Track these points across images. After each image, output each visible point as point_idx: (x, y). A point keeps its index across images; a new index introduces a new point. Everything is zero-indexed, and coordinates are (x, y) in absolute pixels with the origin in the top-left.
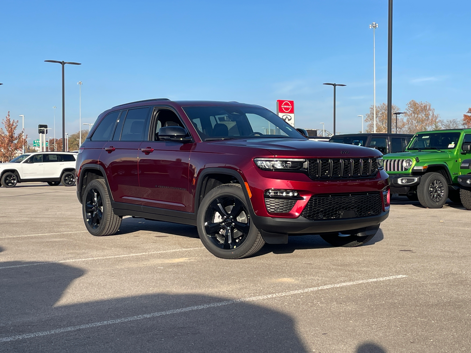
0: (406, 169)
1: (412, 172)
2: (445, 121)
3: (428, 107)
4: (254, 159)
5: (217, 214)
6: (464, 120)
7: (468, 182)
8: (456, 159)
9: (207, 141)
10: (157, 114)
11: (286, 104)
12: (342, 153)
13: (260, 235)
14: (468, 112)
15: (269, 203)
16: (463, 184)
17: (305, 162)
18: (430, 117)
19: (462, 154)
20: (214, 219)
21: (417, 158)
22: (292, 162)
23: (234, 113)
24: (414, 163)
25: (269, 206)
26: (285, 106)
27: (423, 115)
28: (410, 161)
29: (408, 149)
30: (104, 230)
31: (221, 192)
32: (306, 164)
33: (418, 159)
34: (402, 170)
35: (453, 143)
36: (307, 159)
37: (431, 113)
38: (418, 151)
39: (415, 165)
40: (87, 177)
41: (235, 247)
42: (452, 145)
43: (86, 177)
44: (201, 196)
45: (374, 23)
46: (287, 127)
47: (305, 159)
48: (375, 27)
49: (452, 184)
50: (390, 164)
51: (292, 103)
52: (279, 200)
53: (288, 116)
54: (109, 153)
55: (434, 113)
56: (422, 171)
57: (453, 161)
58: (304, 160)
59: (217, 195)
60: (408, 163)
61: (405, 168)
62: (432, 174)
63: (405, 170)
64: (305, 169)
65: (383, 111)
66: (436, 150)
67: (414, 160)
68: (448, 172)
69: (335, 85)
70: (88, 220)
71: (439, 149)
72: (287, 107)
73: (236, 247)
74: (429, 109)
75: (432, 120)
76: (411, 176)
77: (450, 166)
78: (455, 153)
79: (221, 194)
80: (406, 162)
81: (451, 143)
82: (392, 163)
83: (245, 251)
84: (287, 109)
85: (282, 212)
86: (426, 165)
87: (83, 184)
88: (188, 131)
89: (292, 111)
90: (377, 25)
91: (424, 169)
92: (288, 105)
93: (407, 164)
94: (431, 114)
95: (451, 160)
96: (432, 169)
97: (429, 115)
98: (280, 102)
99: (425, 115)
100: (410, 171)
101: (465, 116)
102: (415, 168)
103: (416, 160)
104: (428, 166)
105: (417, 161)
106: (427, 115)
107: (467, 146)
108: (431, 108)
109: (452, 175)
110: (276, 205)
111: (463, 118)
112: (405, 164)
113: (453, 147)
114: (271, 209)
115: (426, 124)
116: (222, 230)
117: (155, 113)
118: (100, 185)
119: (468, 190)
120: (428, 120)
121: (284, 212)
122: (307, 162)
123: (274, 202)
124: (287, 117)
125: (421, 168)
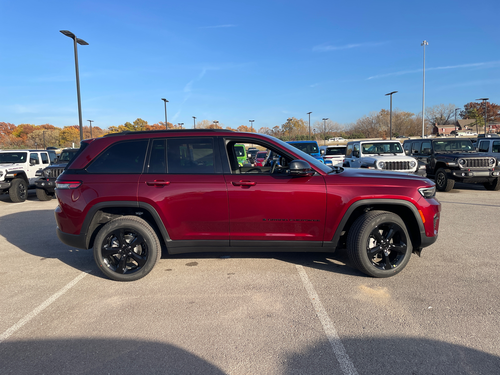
4: (418, 189)
41: (394, 266)
73: (396, 266)
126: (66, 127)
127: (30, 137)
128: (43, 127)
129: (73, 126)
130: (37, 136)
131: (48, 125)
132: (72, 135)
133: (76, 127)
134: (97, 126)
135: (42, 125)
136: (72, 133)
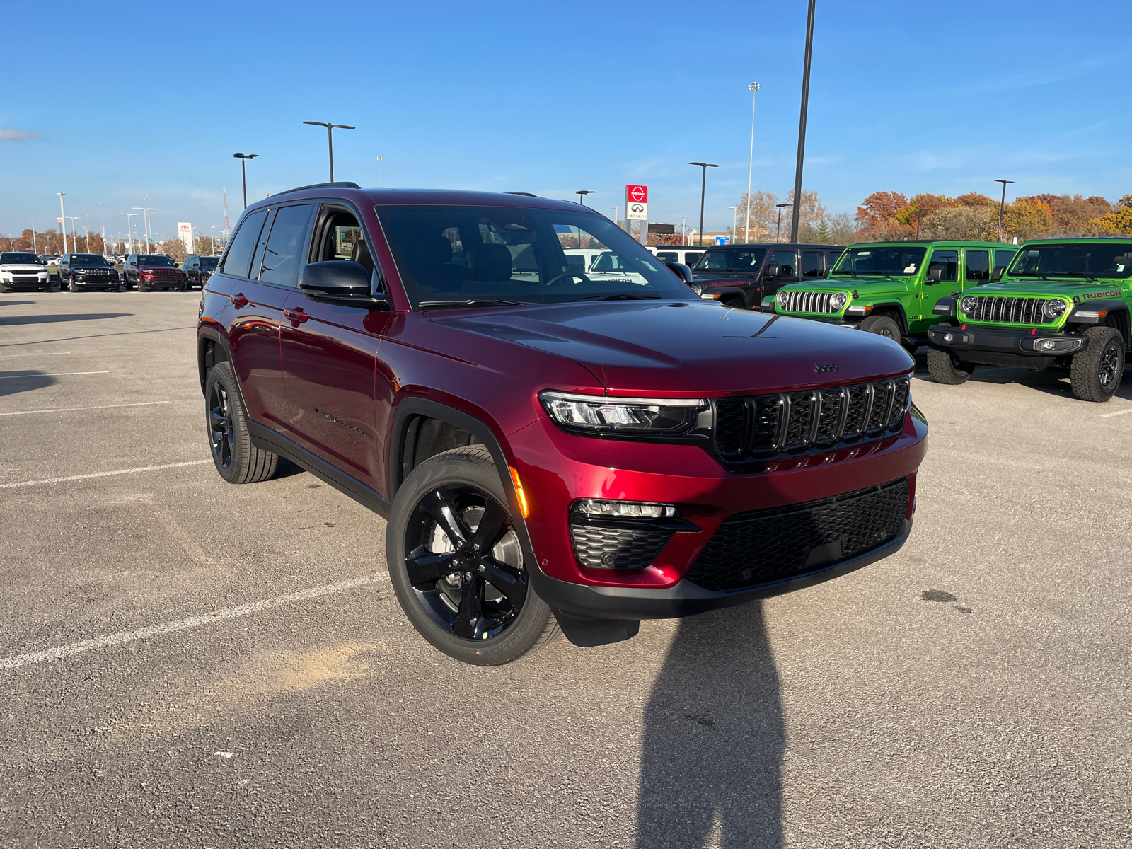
0: (834, 310)
1: (844, 316)
2: (834, 215)
3: (813, 197)
4: (540, 393)
5: (439, 531)
6: (858, 214)
7: (947, 338)
8: (917, 293)
9: (425, 307)
10: (329, 223)
11: (638, 190)
12: (819, 372)
13: (555, 620)
14: (864, 204)
15: (585, 539)
16: (936, 342)
17: (705, 408)
18: (815, 209)
19: (927, 284)
20: (433, 541)
21: (856, 291)
22: (661, 407)
23: (513, 225)
24: (849, 299)
25: (583, 547)
26: (636, 193)
27: (807, 207)
28: (843, 295)
29: (834, 273)
30: (239, 474)
31: (447, 475)
32: (707, 416)
33: (857, 294)
34: (828, 310)
35: (913, 265)
36: (712, 398)
37: (816, 204)
38: (850, 276)
39: (852, 304)
40: (213, 353)
41: (485, 635)
42: (910, 269)
43: (210, 352)
44: (404, 465)
45: (755, 83)
46: (643, 262)
47: (705, 399)
48: (756, 88)
49: (907, 334)
50: (808, 300)
51: (645, 189)
52: (616, 532)
53: (640, 207)
54: (236, 308)
55: (821, 205)
56: (864, 315)
57: (912, 296)
58: (702, 403)
59: (438, 480)
60: (839, 299)
61: (832, 307)
62: (877, 319)
63: (832, 312)
64: (704, 431)
65: (758, 201)
66: (882, 277)
67: (851, 294)
68: (903, 316)
69: (704, 165)
70: (216, 445)
71: (888, 275)
72: (638, 194)
73: (488, 637)
74: (815, 200)
75: (818, 213)
76: (843, 322)
77: (906, 304)
78: (916, 283)
79: (447, 478)
80: (835, 297)
81: (909, 266)
82: (811, 298)
83: (513, 655)
84: (638, 197)
85: (625, 565)
86: (870, 304)
87: (207, 366)
88: (382, 275)
89: (644, 200)
90: (759, 85)
91: (866, 311)
92: (640, 192)
93: (838, 301)
94: (817, 206)
95: (910, 294)
96: (878, 310)
97: (814, 206)
98: (630, 188)
99: (809, 206)
100: (842, 313)
101: (859, 208)
102: (850, 309)
103: (854, 295)
104: (874, 305)
105: (856, 296)
106: (812, 208)
107: (937, 271)
108: (818, 197)
109: (908, 320)
110: (606, 546)
111: (856, 211)
112: (833, 302)
113: (913, 272)
114: (591, 556)
115: (810, 218)
116: (452, 576)
117: (322, 220)
118: (226, 376)
119: (944, 351)
120: (812, 213)
121: (630, 566)
122: (710, 410)
123: (601, 537)
124: (638, 208)
125: (861, 309)
126: (1019, 200)
127: (928, 222)
128: (963, 200)
129: (1039, 197)
130: (942, 222)
131: (972, 196)
132: (1022, 218)
133: (1045, 199)
134: (1096, 196)
135: (960, 195)
136: (1023, 212)
